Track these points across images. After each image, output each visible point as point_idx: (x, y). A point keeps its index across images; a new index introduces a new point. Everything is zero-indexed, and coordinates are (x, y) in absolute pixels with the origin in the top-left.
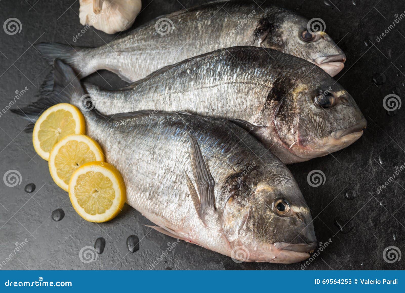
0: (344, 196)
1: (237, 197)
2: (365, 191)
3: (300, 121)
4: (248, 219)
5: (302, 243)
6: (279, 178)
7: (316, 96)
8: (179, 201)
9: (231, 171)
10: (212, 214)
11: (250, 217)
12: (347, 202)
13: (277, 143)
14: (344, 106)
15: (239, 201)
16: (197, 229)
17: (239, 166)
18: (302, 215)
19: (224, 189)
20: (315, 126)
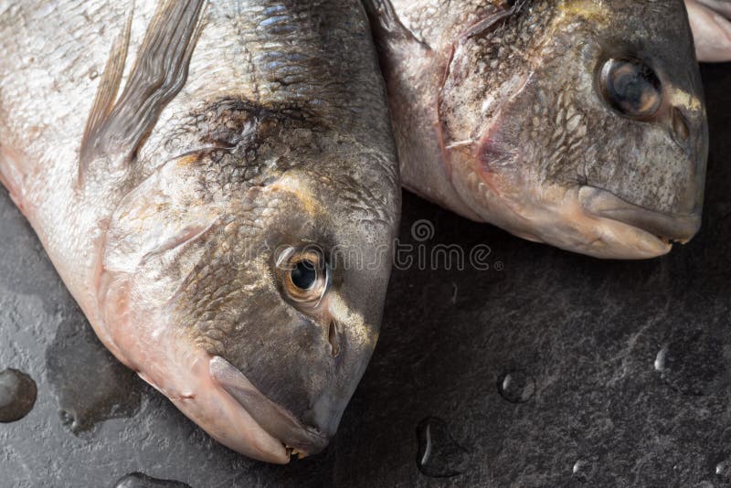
0: (495, 378)
1: (210, 162)
2: (561, 405)
3: (524, 93)
4: (195, 241)
5: (288, 408)
6: (355, 197)
7: (616, 60)
8: (62, 73)
9: (247, 86)
10: (116, 164)
11: (202, 241)
12: (493, 400)
13: (426, 110)
14: (669, 141)
15: (209, 177)
16: (54, 178)
17: (277, 89)
18: (343, 337)
19: (194, 121)
20: (556, 135)
